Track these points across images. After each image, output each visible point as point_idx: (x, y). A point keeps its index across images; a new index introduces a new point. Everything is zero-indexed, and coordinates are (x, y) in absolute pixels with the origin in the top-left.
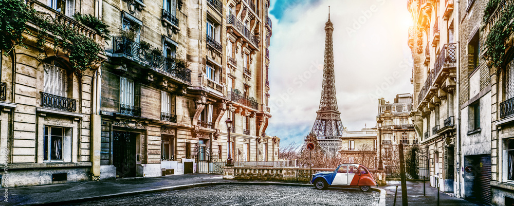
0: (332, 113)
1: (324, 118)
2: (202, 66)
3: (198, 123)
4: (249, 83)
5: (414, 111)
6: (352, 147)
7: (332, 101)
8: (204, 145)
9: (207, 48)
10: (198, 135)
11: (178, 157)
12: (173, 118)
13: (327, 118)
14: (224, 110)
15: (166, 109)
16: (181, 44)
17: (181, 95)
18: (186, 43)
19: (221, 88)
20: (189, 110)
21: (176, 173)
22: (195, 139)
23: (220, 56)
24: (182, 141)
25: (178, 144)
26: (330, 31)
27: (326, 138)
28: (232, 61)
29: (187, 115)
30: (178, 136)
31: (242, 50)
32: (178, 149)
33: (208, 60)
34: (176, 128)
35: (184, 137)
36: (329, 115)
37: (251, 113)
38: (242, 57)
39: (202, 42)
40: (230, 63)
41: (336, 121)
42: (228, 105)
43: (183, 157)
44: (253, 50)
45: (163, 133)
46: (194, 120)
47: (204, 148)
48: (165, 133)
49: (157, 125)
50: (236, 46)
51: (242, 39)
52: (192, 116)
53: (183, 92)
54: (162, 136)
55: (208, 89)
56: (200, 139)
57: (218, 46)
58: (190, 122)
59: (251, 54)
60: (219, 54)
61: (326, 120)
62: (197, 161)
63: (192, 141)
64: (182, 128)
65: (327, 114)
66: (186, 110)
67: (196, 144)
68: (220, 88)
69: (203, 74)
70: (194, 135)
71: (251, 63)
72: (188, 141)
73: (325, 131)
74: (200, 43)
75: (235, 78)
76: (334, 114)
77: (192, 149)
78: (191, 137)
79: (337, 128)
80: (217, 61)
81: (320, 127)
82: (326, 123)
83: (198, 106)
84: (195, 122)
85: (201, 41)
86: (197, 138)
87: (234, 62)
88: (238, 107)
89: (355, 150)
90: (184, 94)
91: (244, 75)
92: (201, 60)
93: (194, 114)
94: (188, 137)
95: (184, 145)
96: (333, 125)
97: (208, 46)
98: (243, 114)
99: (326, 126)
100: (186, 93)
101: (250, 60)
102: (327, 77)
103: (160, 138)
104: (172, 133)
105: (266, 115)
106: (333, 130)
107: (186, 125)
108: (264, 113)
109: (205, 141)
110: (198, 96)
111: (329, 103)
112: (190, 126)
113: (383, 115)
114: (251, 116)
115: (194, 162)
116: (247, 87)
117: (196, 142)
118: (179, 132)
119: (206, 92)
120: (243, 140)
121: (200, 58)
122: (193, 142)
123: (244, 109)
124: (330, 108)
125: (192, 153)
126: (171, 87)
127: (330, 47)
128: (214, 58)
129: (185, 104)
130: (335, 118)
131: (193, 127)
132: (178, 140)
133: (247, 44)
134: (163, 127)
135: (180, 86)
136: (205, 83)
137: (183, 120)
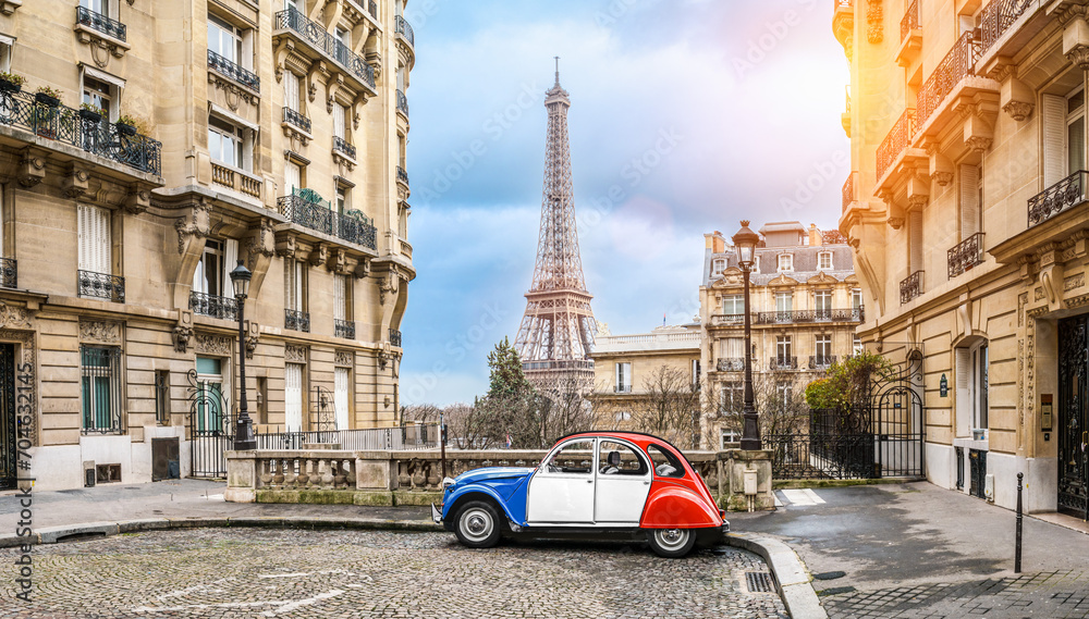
0: (569, 297)
1: (547, 310)
2: (193, 127)
3: (193, 303)
4: (349, 177)
5: (859, 206)
6: (626, 383)
7: (567, 264)
8: (215, 379)
9: (210, 82)
10: (192, 341)
11: (133, 420)
12: (117, 289)
13: (554, 310)
14: (267, 254)
15: (95, 260)
16: (136, 82)
17: (134, 210)
18: (152, 80)
19: (257, 184)
20: (164, 260)
21: (127, 478)
22: (182, 355)
23: (252, 103)
24: (143, 364)
25: (132, 377)
26: (560, 107)
27: (553, 365)
28: (296, 119)
29: (158, 278)
30: (131, 348)
31: (328, 94)
32: (132, 391)
33: (212, 112)
34: (123, 322)
35: (150, 350)
36: (561, 303)
37: (355, 262)
38: (329, 111)
39: (194, 67)
40: (290, 125)
41: (580, 317)
42: (280, 237)
43: (147, 422)
44: (360, 95)
45: (86, 341)
46: (177, 291)
47: (217, 387)
48: (93, 341)
49: (65, 313)
50: (309, 82)
51: (323, 66)
52: (172, 278)
53: (140, 201)
54: (85, 347)
55: (215, 190)
56: (200, 356)
57: (246, 78)
58: (168, 298)
59: (354, 105)
60: (249, 98)
61: (550, 317)
62: (193, 434)
63: (173, 366)
64: (142, 319)
65: (554, 299)
66: (154, 261)
67: (190, 374)
68: (254, 185)
69: (199, 149)
70: (180, 344)
71: (356, 128)
72: (162, 365)
73: (550, 346)
74: (189, 71)
75: (307, 163)
76: (575, 299)
77: (175, 393)
78: (170, 352)
79: (584, 338)
80: (245, 116)
81: (535, 335)
82: (552, 324)
83: (187, 243)
84: (182, 302)
85: (191, 68)
86: (190, 354)
87: (302, 122)
88: (316, 245)
89: (633, 392)
90: (143, 209)
91: (334, 155)
92: (192, 113)
93: (177, 273)
94: (160, 351)
95: (151, 378)
96: (572, 329)
97: (213, 78)
98: (331, 267)
99: (551, 332)
100: (147, 204)
101: (351, 121)
102: (554, 208)
103: (76, 359)
104: (112, 337)
105: (400, 267)
106: (573, 344)
107: (151, 311)
108: (394, 259)
109: (219, 364)
110: (185, 212)
111: (559, 271)
112: (165, 313)
113: (720, 281)
114: (357, 274)
115: (182, 437)
116: (344, 187)
117: (186, 367)
118: (133, 334)
119: (208, 197)
120: (331, 357)
121: (189, 108)
122: (178, 366)
123: (334, 251)
124: (561, 284)
125: (176, 406)
126: (107, 192)
127: (560, 142)
128: (233, 108)
129: (152, 240)
130: (577, 311)
131: (174, 315)
132: (132, 363)
133: (341, 78)
134: (87, 318)
135: (131, 188)
136: (202, 172)
137: (144, 295)
